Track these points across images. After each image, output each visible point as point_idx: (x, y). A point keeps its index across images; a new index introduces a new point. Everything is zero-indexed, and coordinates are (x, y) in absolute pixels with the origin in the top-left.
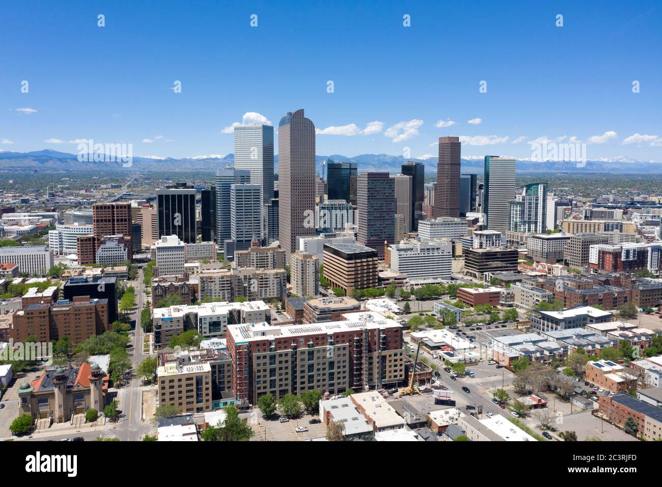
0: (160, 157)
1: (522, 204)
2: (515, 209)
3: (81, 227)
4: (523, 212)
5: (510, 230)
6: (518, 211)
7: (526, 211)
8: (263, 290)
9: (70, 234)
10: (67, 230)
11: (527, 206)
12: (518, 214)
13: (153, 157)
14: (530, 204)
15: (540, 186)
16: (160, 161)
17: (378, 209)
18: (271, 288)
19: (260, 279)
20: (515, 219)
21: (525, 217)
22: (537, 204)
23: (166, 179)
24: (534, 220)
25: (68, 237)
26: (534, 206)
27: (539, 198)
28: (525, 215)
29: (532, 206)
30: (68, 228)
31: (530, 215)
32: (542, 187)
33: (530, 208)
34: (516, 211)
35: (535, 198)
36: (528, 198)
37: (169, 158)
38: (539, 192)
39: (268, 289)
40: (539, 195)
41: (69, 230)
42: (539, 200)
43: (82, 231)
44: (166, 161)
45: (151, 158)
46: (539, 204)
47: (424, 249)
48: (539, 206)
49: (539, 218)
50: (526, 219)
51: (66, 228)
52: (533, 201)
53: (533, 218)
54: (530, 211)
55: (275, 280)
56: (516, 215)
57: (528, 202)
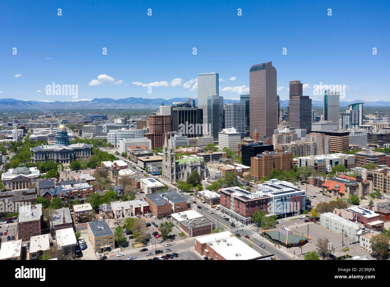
0: (49, 101)
1: (350, 115)
2: (346, 117)
3: (126, 130)
4: (351, 119)
5: (343, 129)
6: (348, 118)
7: (353, 118)
8: (308, 152)
9: (122, 135)
10: (120, 132)
11: (353, 115)
12: (348, 120)
13: (45, 101)
14: (355, 114)
15: (360, 105)
16: (51, 103)
17: (304, 116)
18: (312, 151)
19: (307, 146)
20: (346, 123)
21: (353, 121)
22: (359, 114)
23: (73, 112)
24: (357, 123)
25: (121, 136)
26: (357, 115)
27: (360, 111)
28: (353, 120)
29: (356, 115)
30: (121, 131)
31: (355, 120)
32: (361, 105)
33: (355, 116)
34: (347, 118)
35: (357, 111)
36: (354, 111)
37: (57, 101)
38: (360, 108)
39: (310, 151)
40: (360, 109)
41: (121, 132)
42: (360, 112)
43: (130, 133)
44: (55, 103)
45: (44, 101)
46: (360, 114)
47: (356, 133)
48: (360, 115)
49: (360, 122)
50: (353, 123)
51: (119, 131)
52: (357, 113)
53: (357, 122)
54: (355, 118)
55: (313, 147)
56: (347, 120)
57: (354, 113)
